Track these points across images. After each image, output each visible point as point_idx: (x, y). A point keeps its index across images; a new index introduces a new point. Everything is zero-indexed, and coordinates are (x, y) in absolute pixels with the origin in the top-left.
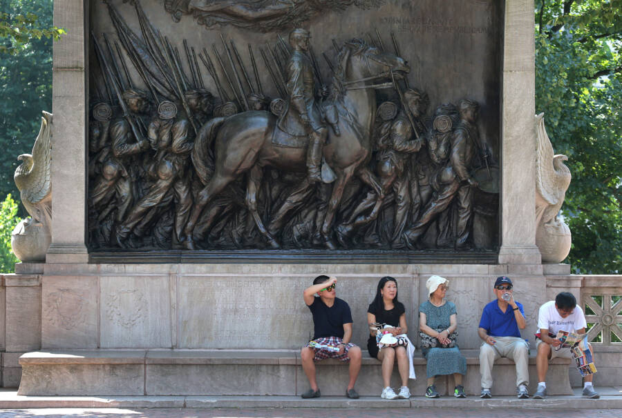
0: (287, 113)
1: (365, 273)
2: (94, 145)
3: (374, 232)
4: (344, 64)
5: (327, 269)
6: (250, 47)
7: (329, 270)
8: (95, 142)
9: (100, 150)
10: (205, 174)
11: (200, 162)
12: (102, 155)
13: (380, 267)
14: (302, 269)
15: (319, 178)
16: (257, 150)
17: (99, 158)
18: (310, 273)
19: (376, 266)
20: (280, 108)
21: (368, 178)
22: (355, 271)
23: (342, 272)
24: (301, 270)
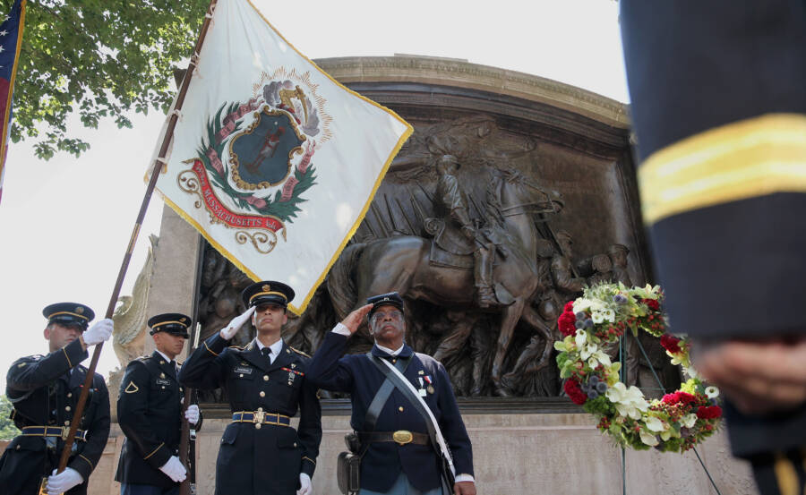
0: (444, 232)
1: (556, 425)
2: (208, 278)
3: (533, 390)
4: (498, 193)
5: (509, 420)
6: (385, 196)
7: (512, 423)
8: (209, 274)
9: (216, 284)
10: (345, 306)
11: (339, 291)
12: (217, 288)
13: (573, 418)
14: (479, 420)
15: (494, 301)
16: (411, 272)
17: (213, 292)
18: (488, 425)
19: (568, 415)
20: (435, 228)
21: (533, 320)
22: (544, 424)
23: (528, 425)
24: (477, 423)
